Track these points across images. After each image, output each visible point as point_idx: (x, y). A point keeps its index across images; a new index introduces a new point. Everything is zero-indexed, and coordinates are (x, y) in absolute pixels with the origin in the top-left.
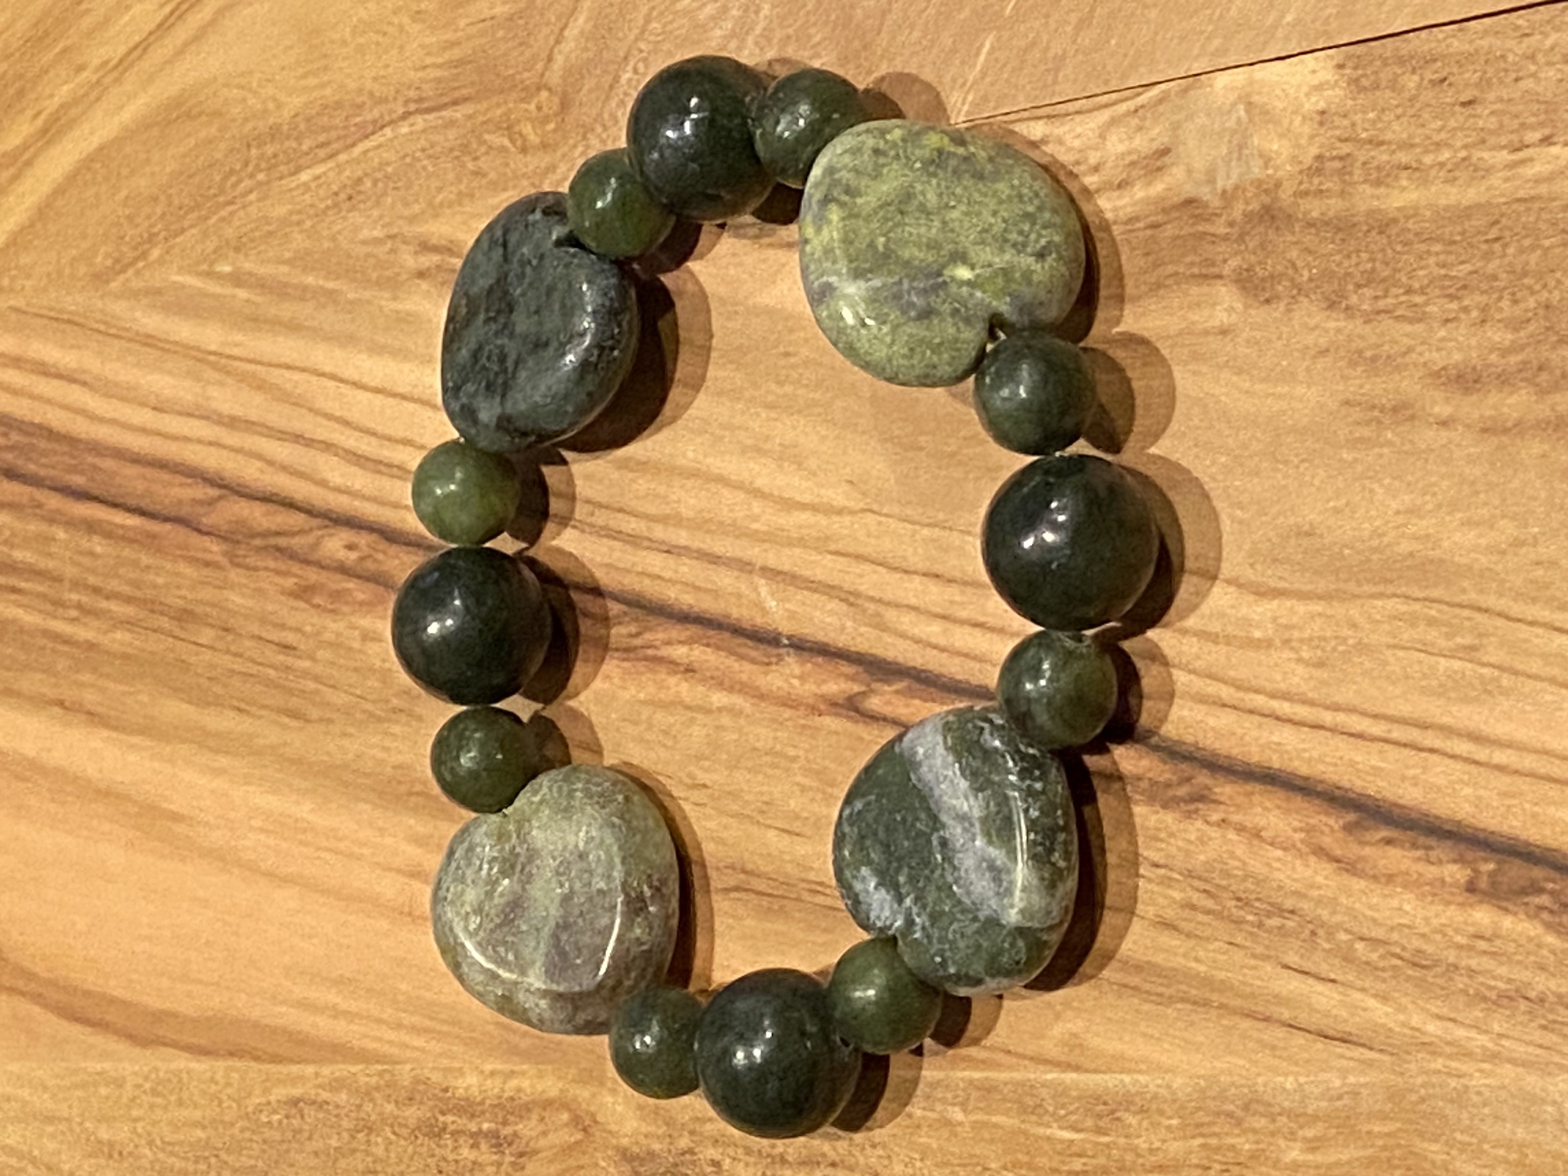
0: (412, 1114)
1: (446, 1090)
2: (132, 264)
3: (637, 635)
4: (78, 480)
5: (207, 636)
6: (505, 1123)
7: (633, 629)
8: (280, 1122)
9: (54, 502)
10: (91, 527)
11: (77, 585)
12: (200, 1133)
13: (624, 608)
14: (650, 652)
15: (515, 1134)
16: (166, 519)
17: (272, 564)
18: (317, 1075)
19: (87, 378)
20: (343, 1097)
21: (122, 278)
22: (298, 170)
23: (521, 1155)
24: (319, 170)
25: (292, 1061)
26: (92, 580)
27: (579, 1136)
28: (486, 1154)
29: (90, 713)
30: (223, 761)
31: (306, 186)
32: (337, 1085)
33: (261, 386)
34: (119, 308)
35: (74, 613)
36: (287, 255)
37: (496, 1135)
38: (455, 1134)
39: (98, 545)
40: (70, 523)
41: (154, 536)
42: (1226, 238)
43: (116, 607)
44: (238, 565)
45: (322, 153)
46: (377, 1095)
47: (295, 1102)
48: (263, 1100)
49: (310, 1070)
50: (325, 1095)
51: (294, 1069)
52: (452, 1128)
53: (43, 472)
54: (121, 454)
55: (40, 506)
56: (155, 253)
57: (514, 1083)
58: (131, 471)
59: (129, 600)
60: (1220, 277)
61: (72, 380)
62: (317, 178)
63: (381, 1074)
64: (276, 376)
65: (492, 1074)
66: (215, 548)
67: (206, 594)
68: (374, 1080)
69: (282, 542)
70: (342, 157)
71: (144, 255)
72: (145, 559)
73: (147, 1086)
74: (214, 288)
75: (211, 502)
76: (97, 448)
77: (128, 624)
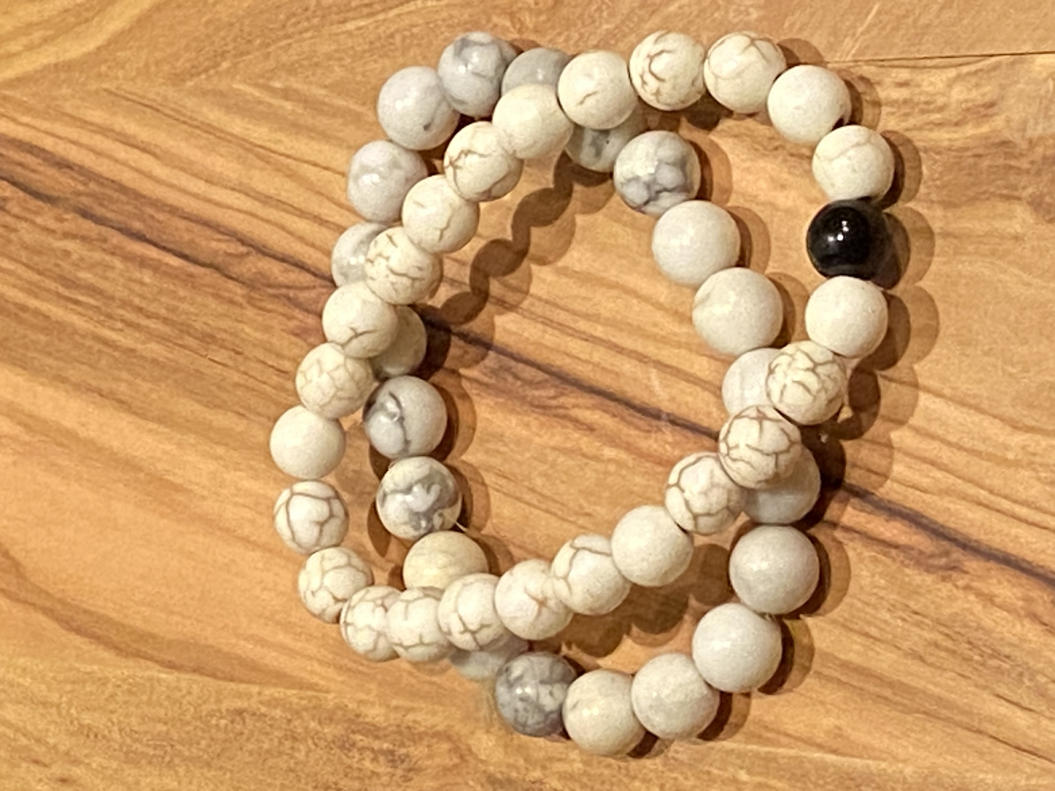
0: (329, 731)
1: (358, 716)
2: (206, 70)
3: (554, 398)
4: (137, 225)
5: (221, 355)
6: (402, 745)
7: (552, 392)
8: (226, 726)
9: (116, 238)
10: (143, 262)
11: (125, 304)
12: (162, 728)
13: (547, 376)
14: (561, 411)
15: (407, 755)
16: (203, 265)
17: (281, 309)
18: (259, 694)
19: (158, 151)
20: (278, 713)
21: (196, 80)
22: (344, 21)
23: (410, 770)
24: (362, 23)
25: (241, 681)
26: (137, 301)
27: (456, 760)
28: (383, 768)
29: (121, 402)
30: (220, 450)
31: (350, 34)
32: (273, 703)
33: (292, 175)
34: (190, 103)
35: (119, 325)
36: (327, 82)
37: (392, 752)
38: (361, 750)
39: (148, 276)
40: (128, 258)
41: (191, 275)
42: (1028, 172)
43: (152, 324)
44: (254, 306)
45: (365, 11)
46: (304, 714)
47: (240, 712)
48: (214, 707)
49: (255, 689)
50: (263, 709)
51: (242, 687)
52: (360, 744)
53: (110, 215)
54: (174, 211)
55: (105, 240)
56: (225, 65)
57: (410, 717)
58: (183, 224)
59: (165, 321)
60: (1019, 199)
61: (144, 150)
62: (359, 28)
63: (310, 699)
64: (306, 170)
65: (396, 708)
66: (238, 291)
67: (225, 324)
68: (304, 702)
69: (291, 293)
70: (381, 17)
71: (217, 65)
72: (182, 293)
73: (125, 687)
74: (267, 98)
75: (241, 256)
76: (158, 204)
77: (163, 339)
